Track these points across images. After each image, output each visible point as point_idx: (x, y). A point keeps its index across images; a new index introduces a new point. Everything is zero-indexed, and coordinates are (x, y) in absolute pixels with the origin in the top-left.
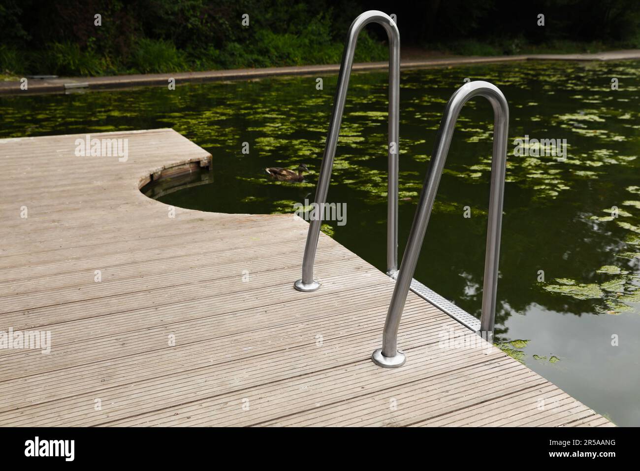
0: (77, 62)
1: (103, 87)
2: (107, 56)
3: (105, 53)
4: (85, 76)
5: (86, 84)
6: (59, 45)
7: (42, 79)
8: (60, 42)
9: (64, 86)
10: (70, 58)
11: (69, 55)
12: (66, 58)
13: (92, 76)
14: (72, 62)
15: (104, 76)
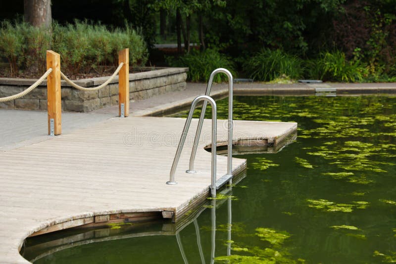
0: (341, 69)
1: (346, 93)
2: (372, 64)
3: (370, 62)
4: (345, 81)
5: (334, 89)
6: (329, 54)
7: (308, 83)
8: (330, 52)
9: (315, 90)
10: (335, 66)
11: (335, 63)
12: (332, 66)
13: (351, 82)
14: (336, 70)
15: (363, 82)
